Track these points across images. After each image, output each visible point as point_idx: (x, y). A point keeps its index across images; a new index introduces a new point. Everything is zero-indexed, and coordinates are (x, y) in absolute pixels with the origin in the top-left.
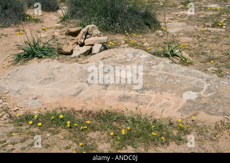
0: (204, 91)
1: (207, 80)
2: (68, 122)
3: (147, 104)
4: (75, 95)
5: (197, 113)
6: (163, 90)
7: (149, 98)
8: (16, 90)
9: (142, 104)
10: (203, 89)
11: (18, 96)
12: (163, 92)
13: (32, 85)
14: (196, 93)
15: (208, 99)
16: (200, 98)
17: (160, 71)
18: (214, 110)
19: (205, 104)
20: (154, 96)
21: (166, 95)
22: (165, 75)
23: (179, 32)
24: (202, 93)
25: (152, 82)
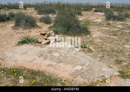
0: (86, 66)
1: (90, 61)
2: (16, 74)
3: (58, 69)
4: (31, 62)
5: (77, 77)
6: (68, 63)
7: (60, 67)
8: (10, 57)
9: (56, 69)
10: (85, 65)
11: (9, 59)
12: (68, 65)
13: (17, 55)
14: (82, 67)
15: (85, 70)
16: (82, 69)
17: (72, 55)
18: (85, 76)
19: (83, 73)
20: (63, 66)
21: (69, 66)
22: (73, 56)
23: (97, 37)
24: (84, 67)
25: (65, 59)
